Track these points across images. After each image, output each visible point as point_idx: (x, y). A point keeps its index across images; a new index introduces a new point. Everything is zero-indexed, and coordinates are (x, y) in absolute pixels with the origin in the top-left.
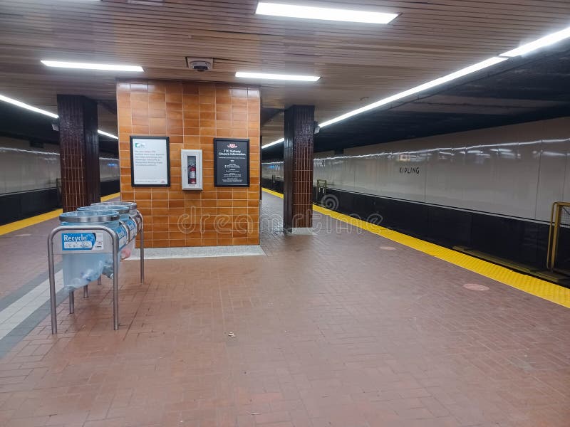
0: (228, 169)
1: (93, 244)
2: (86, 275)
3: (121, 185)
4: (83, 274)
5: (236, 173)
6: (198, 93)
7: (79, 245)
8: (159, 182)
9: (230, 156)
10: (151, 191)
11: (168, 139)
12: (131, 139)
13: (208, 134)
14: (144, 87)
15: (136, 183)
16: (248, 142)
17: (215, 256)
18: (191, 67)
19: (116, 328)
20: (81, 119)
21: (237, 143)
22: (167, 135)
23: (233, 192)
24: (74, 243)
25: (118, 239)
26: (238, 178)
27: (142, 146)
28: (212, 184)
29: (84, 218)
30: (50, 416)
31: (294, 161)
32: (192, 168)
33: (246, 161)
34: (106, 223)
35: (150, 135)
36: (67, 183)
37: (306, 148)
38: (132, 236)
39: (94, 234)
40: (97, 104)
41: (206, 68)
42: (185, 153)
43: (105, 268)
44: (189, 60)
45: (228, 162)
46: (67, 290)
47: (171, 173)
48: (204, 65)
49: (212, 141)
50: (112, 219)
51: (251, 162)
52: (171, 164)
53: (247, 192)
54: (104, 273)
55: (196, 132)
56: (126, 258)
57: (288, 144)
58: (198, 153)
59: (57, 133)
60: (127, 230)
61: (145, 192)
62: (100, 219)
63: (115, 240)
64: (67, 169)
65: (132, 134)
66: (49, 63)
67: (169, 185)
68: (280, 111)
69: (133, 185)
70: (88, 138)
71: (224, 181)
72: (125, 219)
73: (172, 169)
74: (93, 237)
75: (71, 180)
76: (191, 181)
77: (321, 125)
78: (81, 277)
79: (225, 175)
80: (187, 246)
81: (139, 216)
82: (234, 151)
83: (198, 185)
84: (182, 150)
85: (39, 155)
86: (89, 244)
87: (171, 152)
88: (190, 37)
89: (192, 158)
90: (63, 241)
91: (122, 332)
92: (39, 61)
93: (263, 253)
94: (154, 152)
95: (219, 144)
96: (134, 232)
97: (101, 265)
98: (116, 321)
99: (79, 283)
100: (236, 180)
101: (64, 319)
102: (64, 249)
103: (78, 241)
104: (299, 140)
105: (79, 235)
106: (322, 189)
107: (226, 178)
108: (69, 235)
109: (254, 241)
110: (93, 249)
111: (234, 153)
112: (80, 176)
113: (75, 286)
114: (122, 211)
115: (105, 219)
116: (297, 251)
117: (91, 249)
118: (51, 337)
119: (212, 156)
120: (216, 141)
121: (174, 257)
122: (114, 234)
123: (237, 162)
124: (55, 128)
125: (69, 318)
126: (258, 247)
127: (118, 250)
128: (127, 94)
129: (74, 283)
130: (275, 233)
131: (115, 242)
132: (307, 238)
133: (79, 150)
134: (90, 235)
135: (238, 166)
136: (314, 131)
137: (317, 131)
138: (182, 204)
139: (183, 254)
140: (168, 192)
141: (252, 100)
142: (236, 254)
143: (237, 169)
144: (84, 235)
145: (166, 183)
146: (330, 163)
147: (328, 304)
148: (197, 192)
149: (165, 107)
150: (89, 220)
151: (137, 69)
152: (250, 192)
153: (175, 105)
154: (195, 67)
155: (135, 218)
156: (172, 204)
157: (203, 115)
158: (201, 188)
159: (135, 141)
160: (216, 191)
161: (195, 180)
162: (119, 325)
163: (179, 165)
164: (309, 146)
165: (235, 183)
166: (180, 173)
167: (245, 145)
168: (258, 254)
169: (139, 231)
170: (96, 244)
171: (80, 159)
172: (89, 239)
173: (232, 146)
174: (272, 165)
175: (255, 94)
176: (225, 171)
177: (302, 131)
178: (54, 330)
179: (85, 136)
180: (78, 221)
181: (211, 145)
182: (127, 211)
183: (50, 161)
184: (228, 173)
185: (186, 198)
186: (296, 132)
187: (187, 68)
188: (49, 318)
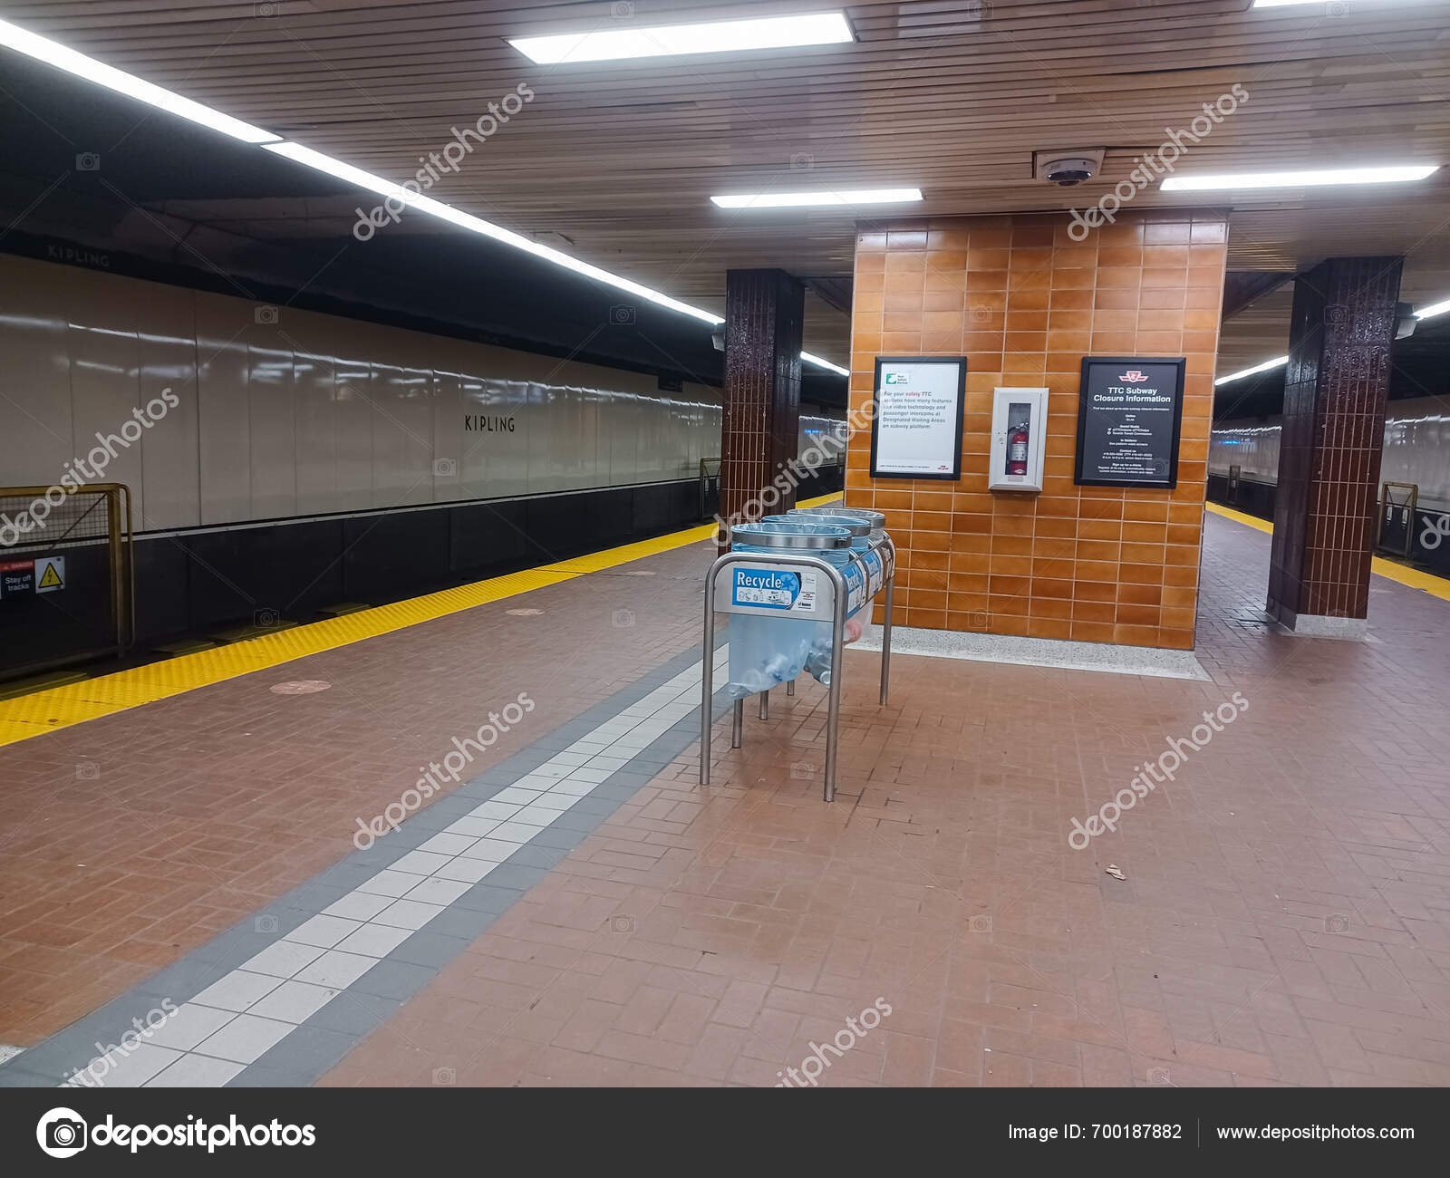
0: (1117, 439)
1: (794, 598)
2: (773, 667)
3: (848, 472)
4: (766, 663)
5: (1139, 450)
6: (1051, 243)
7: (765, 596)
8: (933, 469)
9: (1124, 404)
10: (913, 490)
11: (963, 363)
12: (878, 363)
13: (1069, 348)
14: (919, 237)
15: (879, 469)
16: (1180, 365)
17: (1063, 666)
18: (1043, 175)
19: (829, 797)
20: (771, 323)
21: (1144, 367)
22: (962, 354)
23: (1125, 499)
24: (755, 591)
25: (846, 593)
26: (1144, 464)
27: (902, 381)
28: (1068, 477)
29: (779, 538)
30: (704, 953)
31: (1318, 420)
32: (1019, 434)
33: (1171, 418)
34: (822, 553)
35: (921, 353)
36: (733, 464)
37: (1363, 383)
38: (872, 589)
39: (798, 575)
40: (803, 287)
41: (1083, 175)
42: (1004, 396)
43: (810, 657)
44: (1041, 159)
45: (1119, 419)
46: (734, 693)
47: (965, 446)
48: (1078, 166)
49: (1078, 365)
50: (837, 544)
51: (1186, 419)
52: (967, 424)
53: (1168, 502)
54: (807, 669)
55: (1035, 343)
56: (851, 641)
57: (1302, 374)
58: (1037, 397)
59: (721, 356)
60: (864, 573)
61: (899, 490)
62: (811, 543)
63: (840, 593)
64: (734, 435)
65: (881, 353)
66: (727, 202)
67: (955, 476)
68: (1281, 277)
69: (874, 474)
70: (781, 366)
71: (1103, 469)
72: (862, 549)
73: (967, 435)
74: (795, 583)
75: (740, 458)
76: (1013, 466)
77: (1424, 313)
78: (762, 670)
79: (1107, 455)
80: (989, 632)
81: (888, 547)
82: (1138, 391)
83: (1032, 479)
84: (998, 390)
85: (674, 407)
86: (785, 596)
87: (969, 396)
88: (1053, 99)
89: (1020, 409)
90: (735, 586)
91: (842, 809)
92: (706, 199)
93: (1202, 676)
94: (929, 394)
95: (1094, 372)
96: (877, 580)
97: (803, 648)
98: (830, 780)
99: (757, 681)
100: (1136, 469)
101: (721, 758)
102: (736, 603)
103: (764, 587)
104: (1340, 359)
105: (766, 574)
106: (1397, 512)
107: (1109, 463)
108: (748, 572)
109: (1180, 638)
110: (795, 607)
111: (1135, 395)
112: (760, 448)
113: (751, 686)
114: (855, 528)
115: (821, 543)
116: (1315, 682)
117: (789, 608)
118: (697, 790)
119: (1073, 404)
120: (1087, 365)
121: (955, 655)
122: (839, 579)
123: (1142, 420)
124: (717, 345)
125: (731, 758)
126: (1186, 656)
127: (846, 616)
128: (878, 259)
129: (748, 681)
130: (1240, 624)
131: (840, 596)
132: (1346, 649)
133: (762, 391)
134: (790, 578)
135: (1146, 432)
136: (1395, 333)
137: (1406, 332)
138: (984, 525)
139: (979, 650)
140: (952, 492)
141: (1203, 251)
142: (1121, 669)
143: (1141, 439)
144: (778, 575)
145: (950, 471)
146: (1433, 433)
147: (1426, 847)
148: (1027, 495)
149: (963, 284)
150: (789, 541)
151: (908, 195)
152: (1174, 503)
153: (988, 279)
154: (1055, 177)
155: (879, 547)
156: (960, 524)
157: (1056, 299)
158: (1039, 486)
159: (885, 369)
160: (1078, 497)
161: (1023, 465)
162: (834, 790)
163: (987, 428)
164: (1373, 376)
165: (1135, 476)
166: (986, 447)
167: (1173, 374)
168: (1187, 676)
169: (886, 581)
170: (800, 598)
171: (761, 412)
172: (787, 584)
173: (1133, 376)
174: (1232, 436)
175: (1214, 233)
176: (1107, 443)
177: (1351, 331)
178: (704, 779)
179: (775, 363)
180: (766, 543)
181: (1074, 376)
182: (866, 531)
183: (691, 421)
184: (1116, 449)
185: (995, 512)
186: (1331, 338)
187: (1033, 182)
188: (696, 748)
